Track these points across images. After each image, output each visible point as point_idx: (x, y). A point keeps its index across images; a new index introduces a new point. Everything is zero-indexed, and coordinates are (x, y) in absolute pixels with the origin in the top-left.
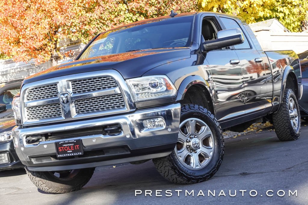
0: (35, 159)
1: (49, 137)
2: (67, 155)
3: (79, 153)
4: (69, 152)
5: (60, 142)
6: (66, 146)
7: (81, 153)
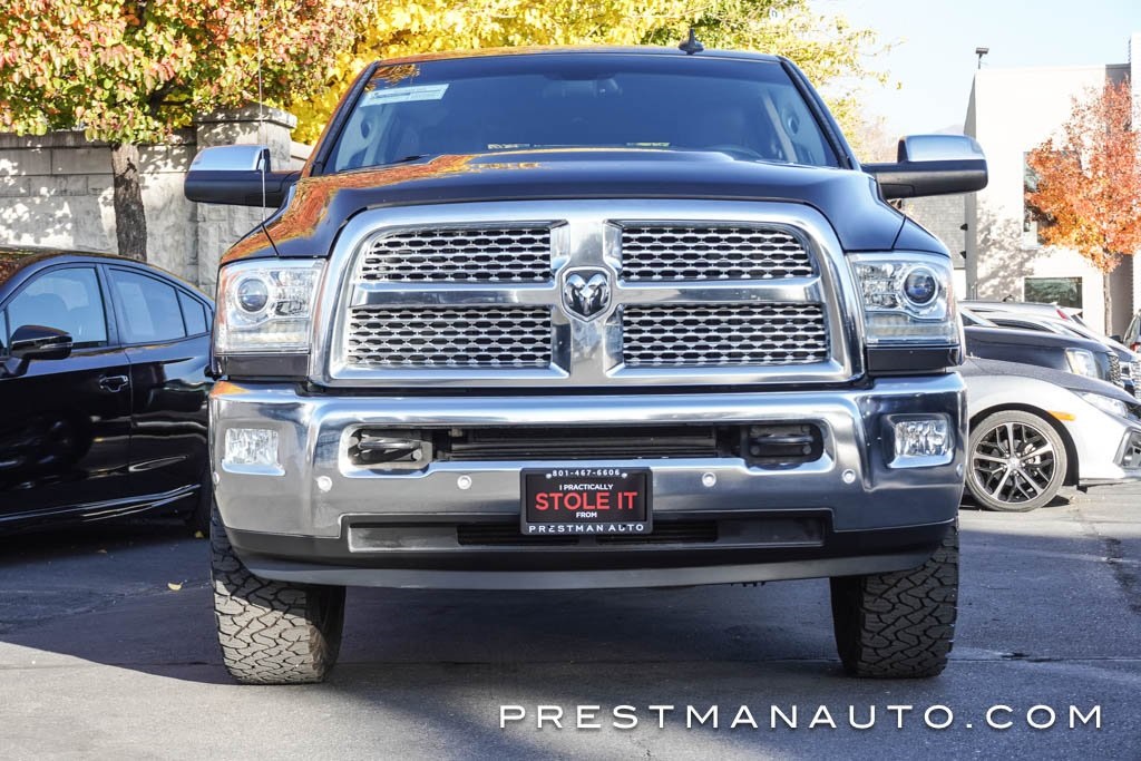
0: (363, 532)
1: (454, 447)
2: (574, 529)
3: (631, 526)
4: (583, 515)
5: (550, 471)
6: (576, 491)
7: (640, 527)
